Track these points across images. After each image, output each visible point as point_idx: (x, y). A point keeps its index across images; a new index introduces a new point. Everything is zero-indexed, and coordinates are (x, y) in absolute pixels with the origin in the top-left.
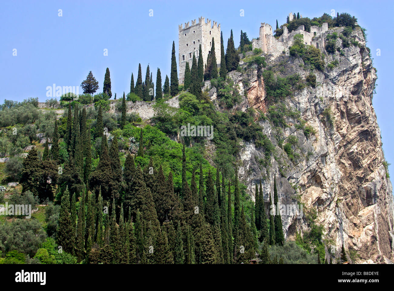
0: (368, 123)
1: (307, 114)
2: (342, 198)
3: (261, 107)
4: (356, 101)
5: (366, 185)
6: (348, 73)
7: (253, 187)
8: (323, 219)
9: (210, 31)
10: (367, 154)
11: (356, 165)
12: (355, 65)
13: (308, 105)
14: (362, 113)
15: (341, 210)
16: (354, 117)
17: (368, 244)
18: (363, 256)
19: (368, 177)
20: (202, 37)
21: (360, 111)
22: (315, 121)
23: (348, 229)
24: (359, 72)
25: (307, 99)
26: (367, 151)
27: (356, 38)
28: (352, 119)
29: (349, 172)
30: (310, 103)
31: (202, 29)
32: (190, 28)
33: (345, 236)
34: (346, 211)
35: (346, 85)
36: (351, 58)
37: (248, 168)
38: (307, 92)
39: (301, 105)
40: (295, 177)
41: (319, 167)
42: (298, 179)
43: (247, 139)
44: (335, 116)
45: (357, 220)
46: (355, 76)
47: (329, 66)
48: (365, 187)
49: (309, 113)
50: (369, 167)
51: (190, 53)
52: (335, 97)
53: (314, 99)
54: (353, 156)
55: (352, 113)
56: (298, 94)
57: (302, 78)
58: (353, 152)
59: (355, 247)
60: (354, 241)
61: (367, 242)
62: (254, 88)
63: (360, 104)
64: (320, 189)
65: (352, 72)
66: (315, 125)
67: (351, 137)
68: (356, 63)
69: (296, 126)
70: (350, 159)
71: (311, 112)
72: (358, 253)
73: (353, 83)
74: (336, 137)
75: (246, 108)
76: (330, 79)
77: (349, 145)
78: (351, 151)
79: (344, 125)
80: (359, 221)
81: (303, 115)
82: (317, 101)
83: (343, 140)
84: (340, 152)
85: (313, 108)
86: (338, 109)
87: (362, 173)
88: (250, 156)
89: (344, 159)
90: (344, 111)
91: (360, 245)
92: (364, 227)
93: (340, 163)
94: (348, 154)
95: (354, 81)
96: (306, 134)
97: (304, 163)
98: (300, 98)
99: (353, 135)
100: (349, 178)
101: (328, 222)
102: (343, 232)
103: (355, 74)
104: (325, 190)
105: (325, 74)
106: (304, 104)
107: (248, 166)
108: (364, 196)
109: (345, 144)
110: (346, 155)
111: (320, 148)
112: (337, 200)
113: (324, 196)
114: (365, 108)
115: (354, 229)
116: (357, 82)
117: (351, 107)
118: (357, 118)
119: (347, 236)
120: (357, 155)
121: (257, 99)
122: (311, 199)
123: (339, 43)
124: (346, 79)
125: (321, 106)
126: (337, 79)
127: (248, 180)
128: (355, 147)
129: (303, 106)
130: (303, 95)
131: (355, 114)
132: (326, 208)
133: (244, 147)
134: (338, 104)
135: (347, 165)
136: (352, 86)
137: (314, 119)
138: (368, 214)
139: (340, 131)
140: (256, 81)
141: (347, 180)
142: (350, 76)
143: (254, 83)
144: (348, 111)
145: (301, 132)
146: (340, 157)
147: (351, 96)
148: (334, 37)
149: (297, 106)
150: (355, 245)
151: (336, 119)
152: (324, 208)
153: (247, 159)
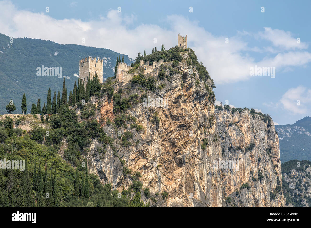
0: (185, 120)
1: (140, 118)
2: (162, 164)
3: (110, 116)
4: (176, 108)
5: (179, 156)
6: (172, 91)
7: (95, 163)
8: (146, 177)
9: (95, 65)
10: (183, 138)
11: (173, 145)
12: (176, 86)
13: (141, 113)
14: (180, 114)
15: (160, 171)
16: (174, 117)
17: (177, 189)
18: (172, 195)
19: (181, 152)
20: (90, 69)
21: (179, 113)
22: (145, 122)
23: (164, 181)
24: (179, 90)
25: (140, 109)
26: (183, 137)
27: (181, 68)
29: (168, 149)
30: (142, 111)
31: (90, 64)
32: (84, 62)
33: (162, 185)
34: (164, 171)
35: (170, 98)
36: (173, 82)
37: (93, 153)
38: (141, 105)
39: (137, 113)
40: (126, 155)
41: (145, 149)
42: (128, 156)
43: (93, 137)
44: (162, 117)
45: (171, 176)
46: (176, 92)
47: (159, 88)
48: (178, 158)
49: (141, 118)
50: (183, 146)
51: (84, 78)
53: (144, 109)
54: (172, 140)
55: (173, 115)
56: (135, 106)
57: (139, 96)
58: (171, 138)
59: (168, 191)
60: (167, 188)
61: (175, 188)
62: (105, 106)
63: (179, 109)
64: (146, 161)
65: (174, 90)
66: (145, 124)
67: (171, 129)
68: (177, 85)
69: (131, 126)
70: (170, 142)
71: (143, 117)
72: (169, 194)
73: (174, 97)
74: (160, 130)
75: (99, 118)
76: (159, 96)
77: (170, 134)
78: (170, 137)
79: (167, 122)
80: (172, 177)
81: (138, 119)
82: (146, 111)
83: (165, 132)
84: (163, 138)
85: (144, 114)
86: (164, 113)
87: (177, 150)
88: (94, 147)
89: (166, 142)
90: (168, 114)
91: (171, 190)
92: (175, 180)
93: (163, 145)
94: (168, 139)
95: (175, 96)
96: (137, 130)
97: (133, 148)
98: (136, 109)
99: (173, 128)
100: (168, 153)
101: (149, 178)
102: (161, 183)
103: (176, 91)
104: (148, 161)
105: (156, 93)
106: (138, 112)
107: (93, 152)
108: (178, 162)
109: (166, 133)
110: (167, 140)
111: (146, 138)
112: (158, 166)
113: (147, 165)
114: (183, 111)
115: (168, 181)
116: (177, 96)
117: (172, 111)
118: (176, 118)
119: (163, 185)
120: (174, 139)
121: (107, 112)
122: (138, 166)
123: (167, 72)
124: (170, 95)
125: (149, 113)
126: (164, 95)
127: (92, 160)
128: (173, 135)
129: (138, 113)
130: (138, 107)
131: (175, 116)
132: (149, 171)
133: (92, 141)
134: (163, 110)
135: (167, 146)
136: (174, 99)
137: (144, 121)
138: (178, 173)
139: (164, 126)
140: (106, 101)
141: (166, 154)
142: (173, 93)
143: (105, 103)
144: (171, 114)
145: (135, 129)
146: (163, 141)
147: (173, 105)
148: (165, 68)
149: (134, 113)
150: (168, 190)
151: (162, 119)
152: (147, 171)
153: (93, 148)
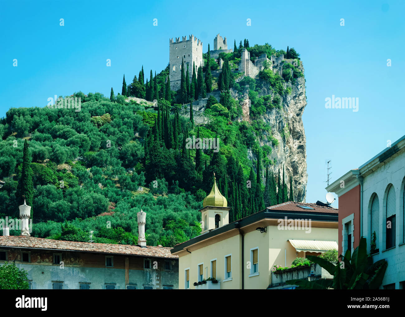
0: (303, 140)
1: (273, 129)
4: (298, 122)
6: (297, 98)
10: (301, 164)
11: (295, 171)
12: (302, 93)
13: (275, 122)
14: (301, 131)
16: (296, 135)
19: (301, 181)
20: (192, 53)
22: (278, 135)
24: (303, 99)
25: (274, 117)
26: (301, 162)
28: (294, 135)
30: (276, 120)
35: (294, 108)
38: (275, 112)
39: (271, 122)
46: (300, 102)
47: (287, 91)
48: (299, 188)
50: (301, 174)
52: (288, 117)
53: (279, 118)
54: (294, 164)
55: (296, 131)
58: (294, 161)
62: (245, 104)
63: (300, 124)
65: (299, 98)
66: (278, 138)
67: (294, 150)
68: (302, 91)
69: (268, 138)
70: (293, 167)
71: (276, 128)
73: (299, 107)
74: (287, 149)
76: (286, 103)
79: (291, 140)
83: (290, 152)
84: (287, 161)
85: (278, 125)
86: (289, 127)
87: (299, 177)
89: (289, 166)
90: (292, 129)
93: (287, 169)
94: (291, 163)
96: (273, 145)
98: (270, 116)
99: (295, 148)
103: (300, 100)
105: (283, 98)
106: (272, 120)
108: (296, 195)
109: (291, 155)
111: (280, 157)
114: (303, 128)
116: (301, 107)
117: (296, 126)
118: (298, 135)
123: (291, 73)
124: (294, 104)
125: (283, 124)
126: (289, 104)
128: (296, 157)
130: (272, 113)
131: (298, 132)
134: (289, 123)
135: (290, 171)
136: (298, 109)
139: (289, 144)
140: (248, 99)
142: (297, 101)
143: (246, 101)
144: (294, 129)
145: (271, 143)
146: (287, 164)
147: (296, 118)
148: (289, 67)
149: (267, 121)
